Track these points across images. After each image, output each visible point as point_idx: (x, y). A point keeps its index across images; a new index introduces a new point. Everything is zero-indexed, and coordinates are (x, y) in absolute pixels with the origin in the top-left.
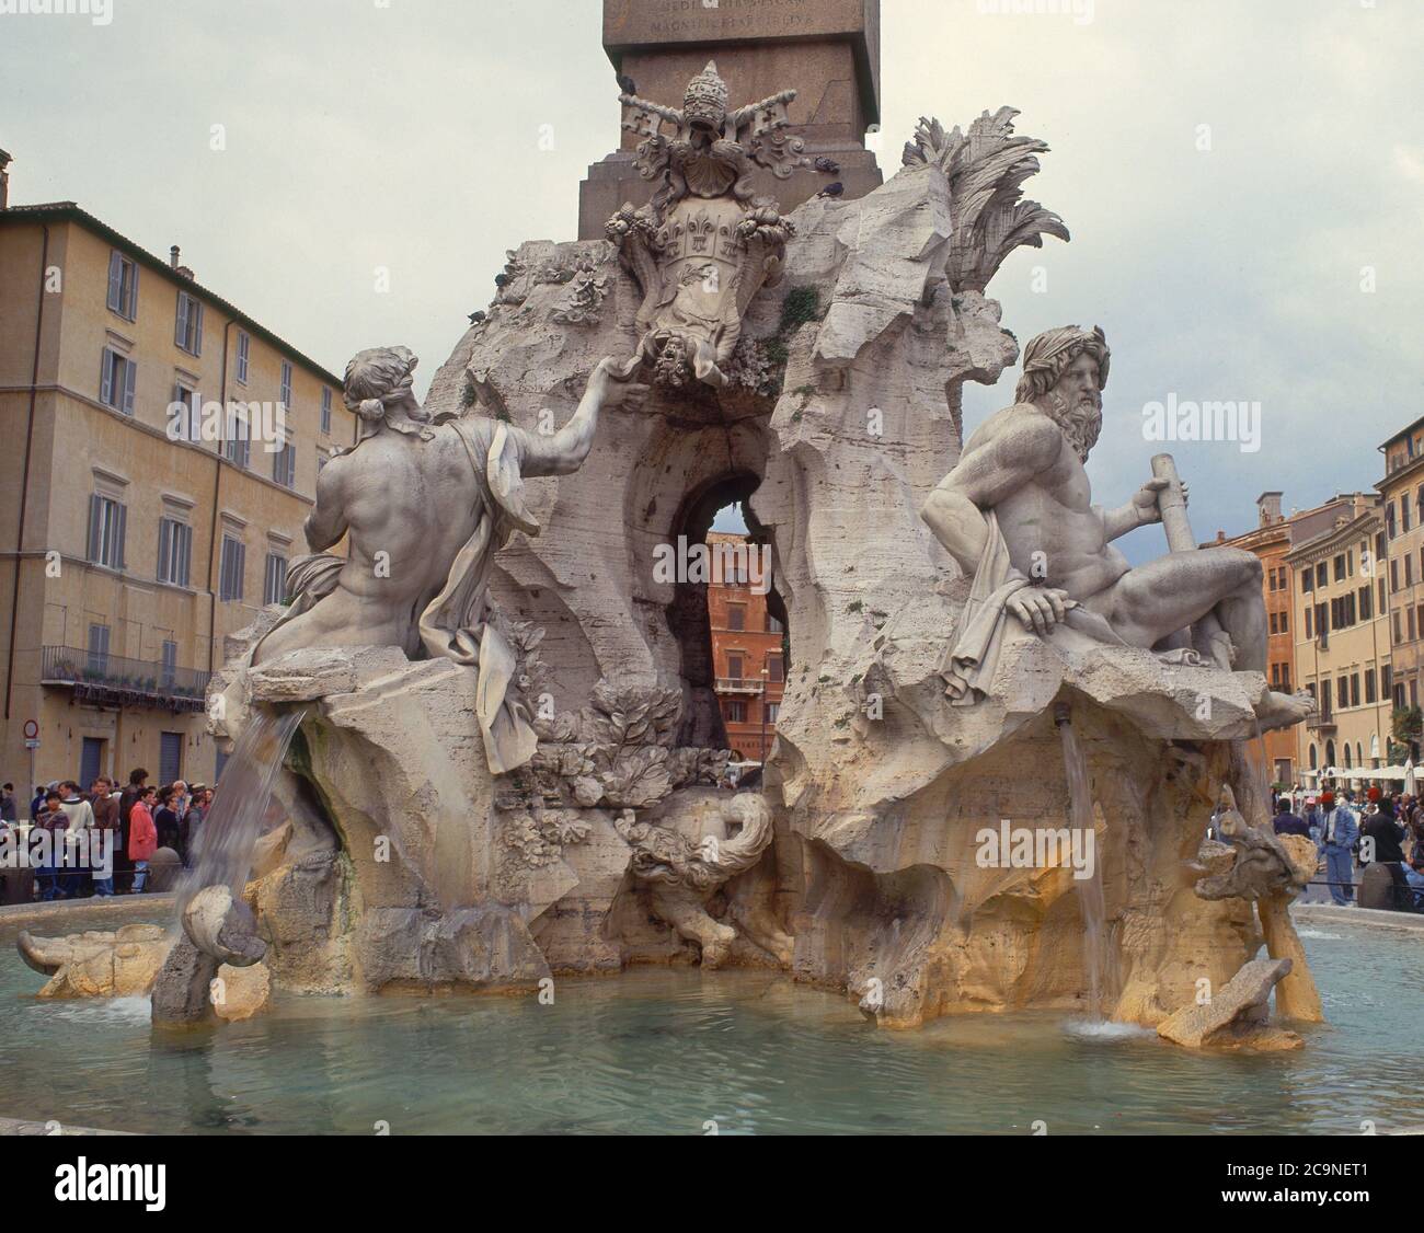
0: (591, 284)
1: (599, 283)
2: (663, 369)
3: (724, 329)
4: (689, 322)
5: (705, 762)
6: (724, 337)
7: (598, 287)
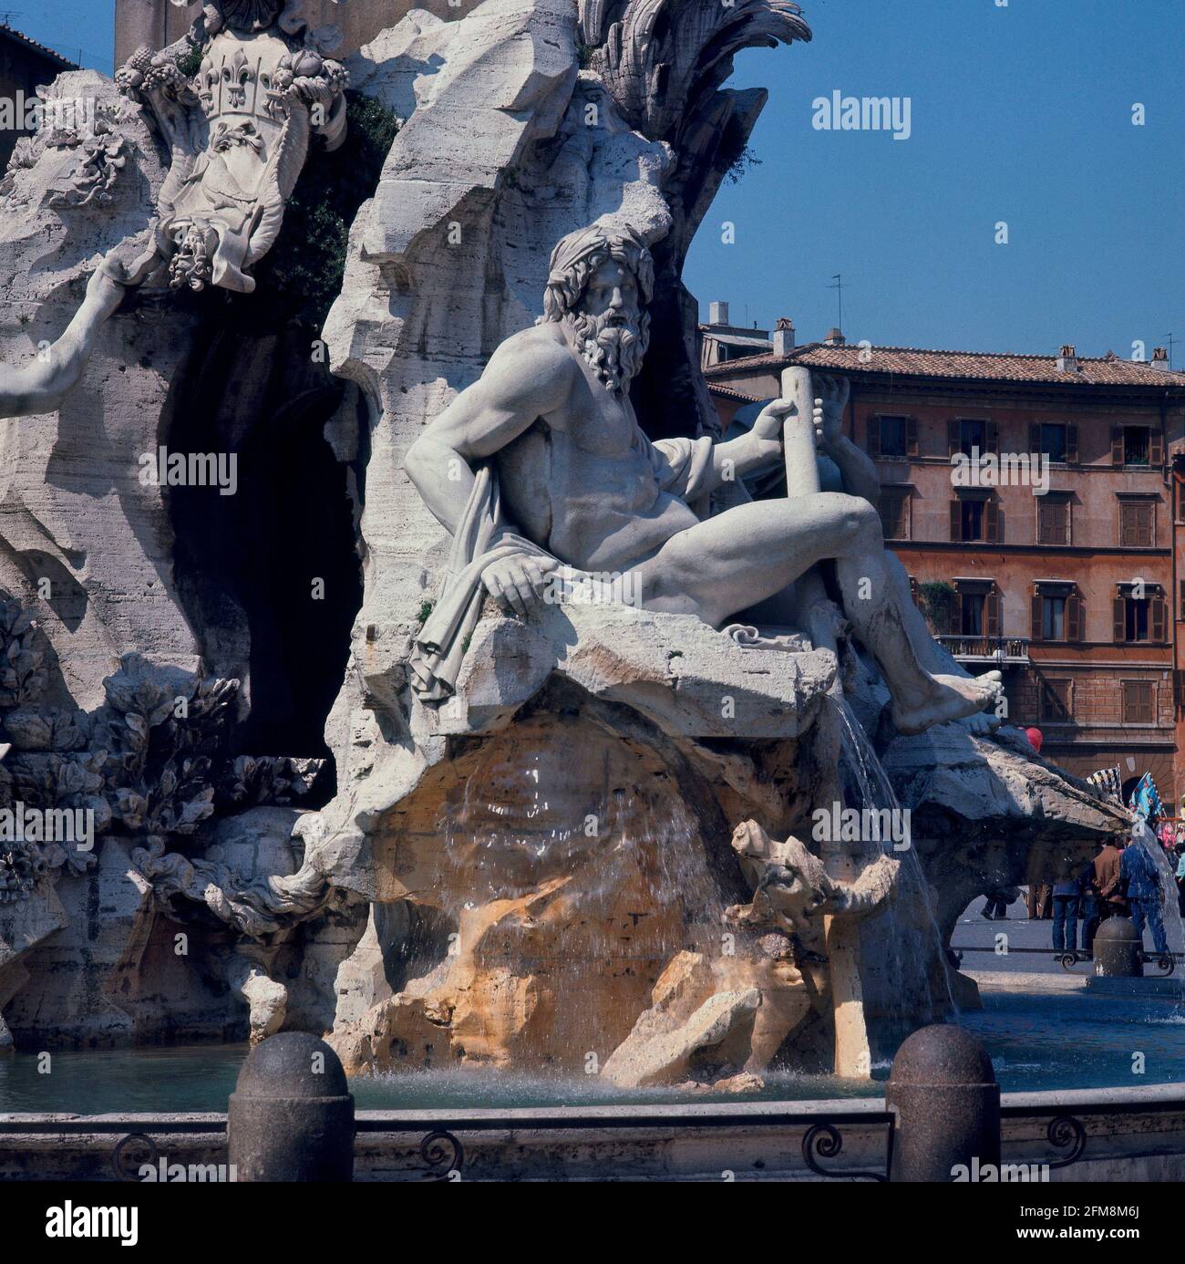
0: (102, 154)
1: (113, 150)
2: (178, 269)
3: (261, 210)
4: (219, 203)
5: (280, 775)
6: (262, 222)
7: (112, 157)
